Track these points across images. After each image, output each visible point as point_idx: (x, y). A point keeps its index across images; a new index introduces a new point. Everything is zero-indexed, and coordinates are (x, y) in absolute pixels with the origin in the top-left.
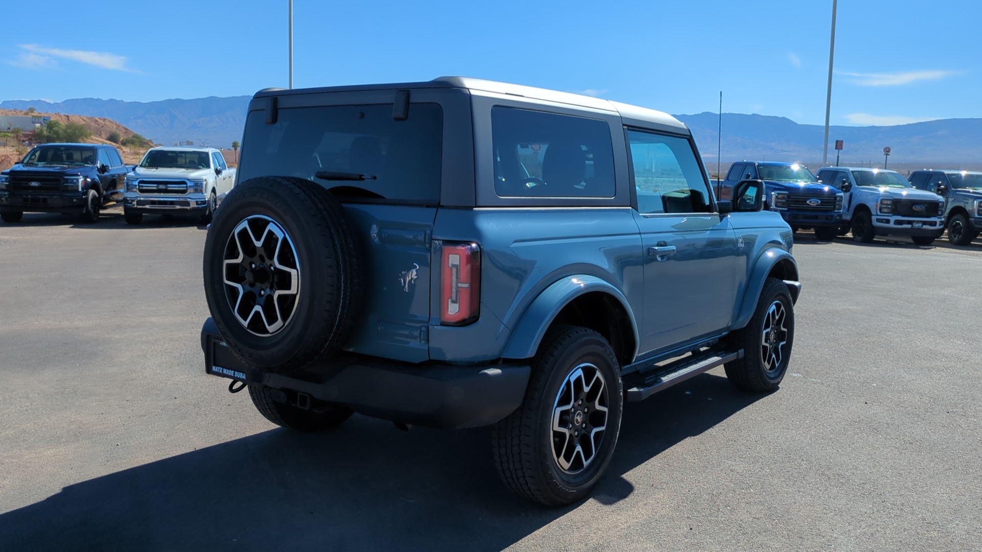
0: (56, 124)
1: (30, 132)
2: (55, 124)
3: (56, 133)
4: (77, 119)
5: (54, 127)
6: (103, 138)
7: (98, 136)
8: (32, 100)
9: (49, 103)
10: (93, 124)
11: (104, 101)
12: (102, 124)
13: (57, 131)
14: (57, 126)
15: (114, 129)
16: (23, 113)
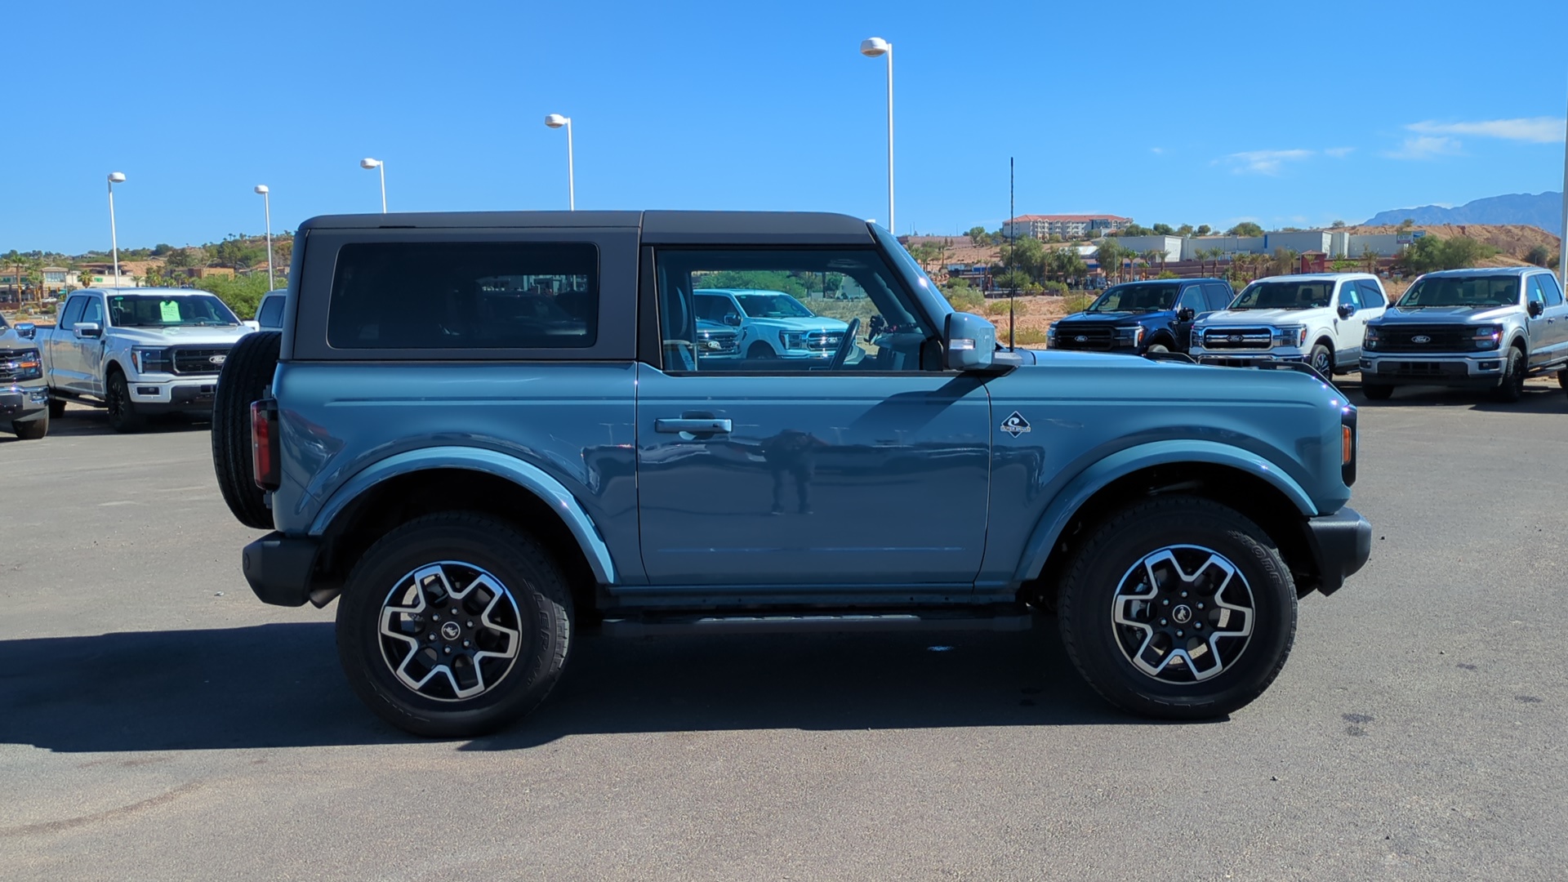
0: (1432, 241)
1: (1395, 256)
2: (1430, 242)
3: (1430, 255)
4: (1478, 232)
5: (1427, 247)
6: (1518, 259)
7: (1509, 255)
8: (1419, 208)
9: (1445, 209)
10: (1503, 237)
11: (1534, 196)
12: (1517, 235)
13: (1432, 252)
14: (1432, 245)
15: (1537, 241)
16: (1395, 228)
